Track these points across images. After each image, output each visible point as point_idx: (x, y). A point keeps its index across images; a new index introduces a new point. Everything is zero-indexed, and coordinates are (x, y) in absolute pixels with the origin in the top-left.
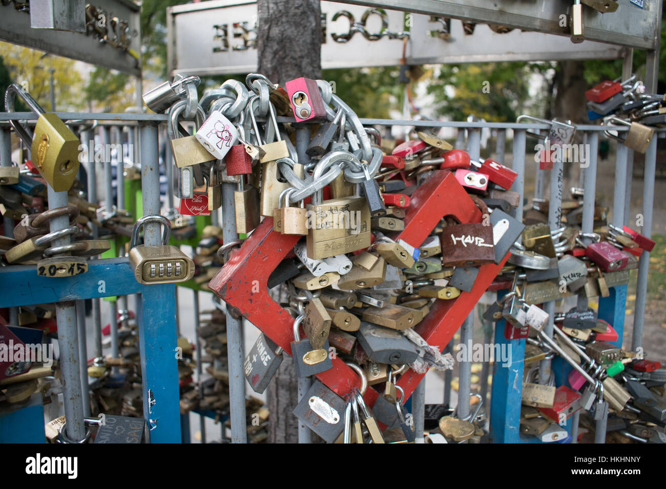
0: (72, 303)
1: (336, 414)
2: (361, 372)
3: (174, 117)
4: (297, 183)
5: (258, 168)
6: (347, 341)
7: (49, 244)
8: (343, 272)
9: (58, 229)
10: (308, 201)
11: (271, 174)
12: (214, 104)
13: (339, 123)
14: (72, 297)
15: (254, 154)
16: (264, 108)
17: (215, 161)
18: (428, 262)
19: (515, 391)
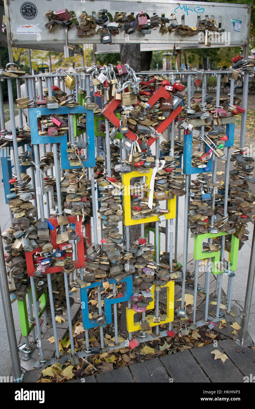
0: (72, 114)
1: (130, 145)
2: (137, 136)
3: (93, 74)
4: (119, 89)
5: (111, 86)
6: (132, 127)
7: (68, 102)
8: (132, 110)
9: (70, 98)
10: (122, 92)
11: (114, 86)
12: (102, 71)
13: (130, 74)
14: (73, 113)
15: (109, 82)
16: (112, 72)
17: (102, 84)
18: (155, 109)
19: (189, 151)
